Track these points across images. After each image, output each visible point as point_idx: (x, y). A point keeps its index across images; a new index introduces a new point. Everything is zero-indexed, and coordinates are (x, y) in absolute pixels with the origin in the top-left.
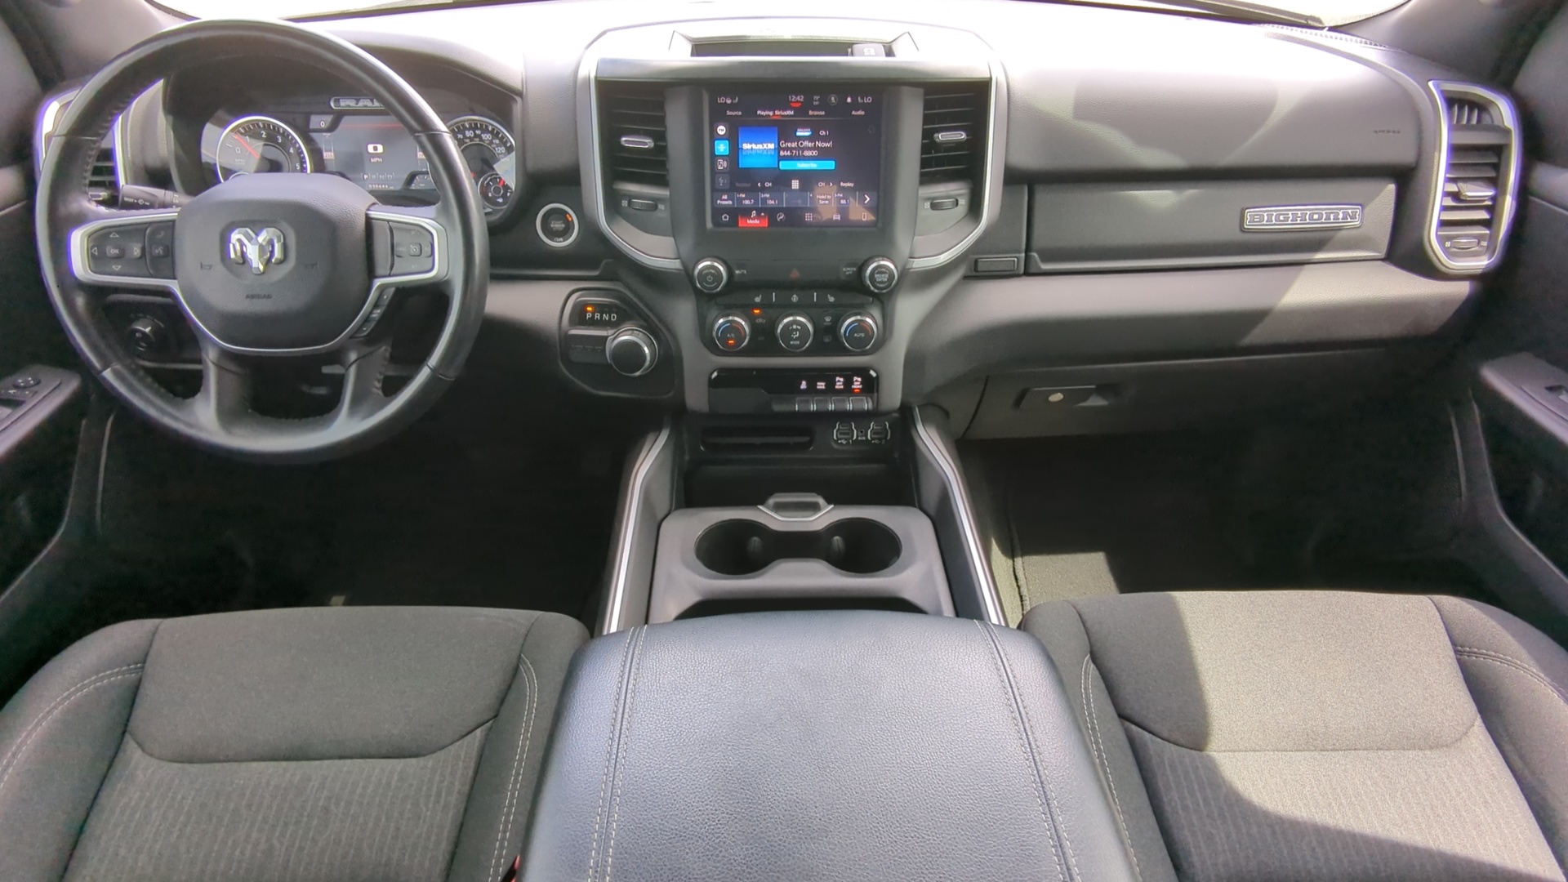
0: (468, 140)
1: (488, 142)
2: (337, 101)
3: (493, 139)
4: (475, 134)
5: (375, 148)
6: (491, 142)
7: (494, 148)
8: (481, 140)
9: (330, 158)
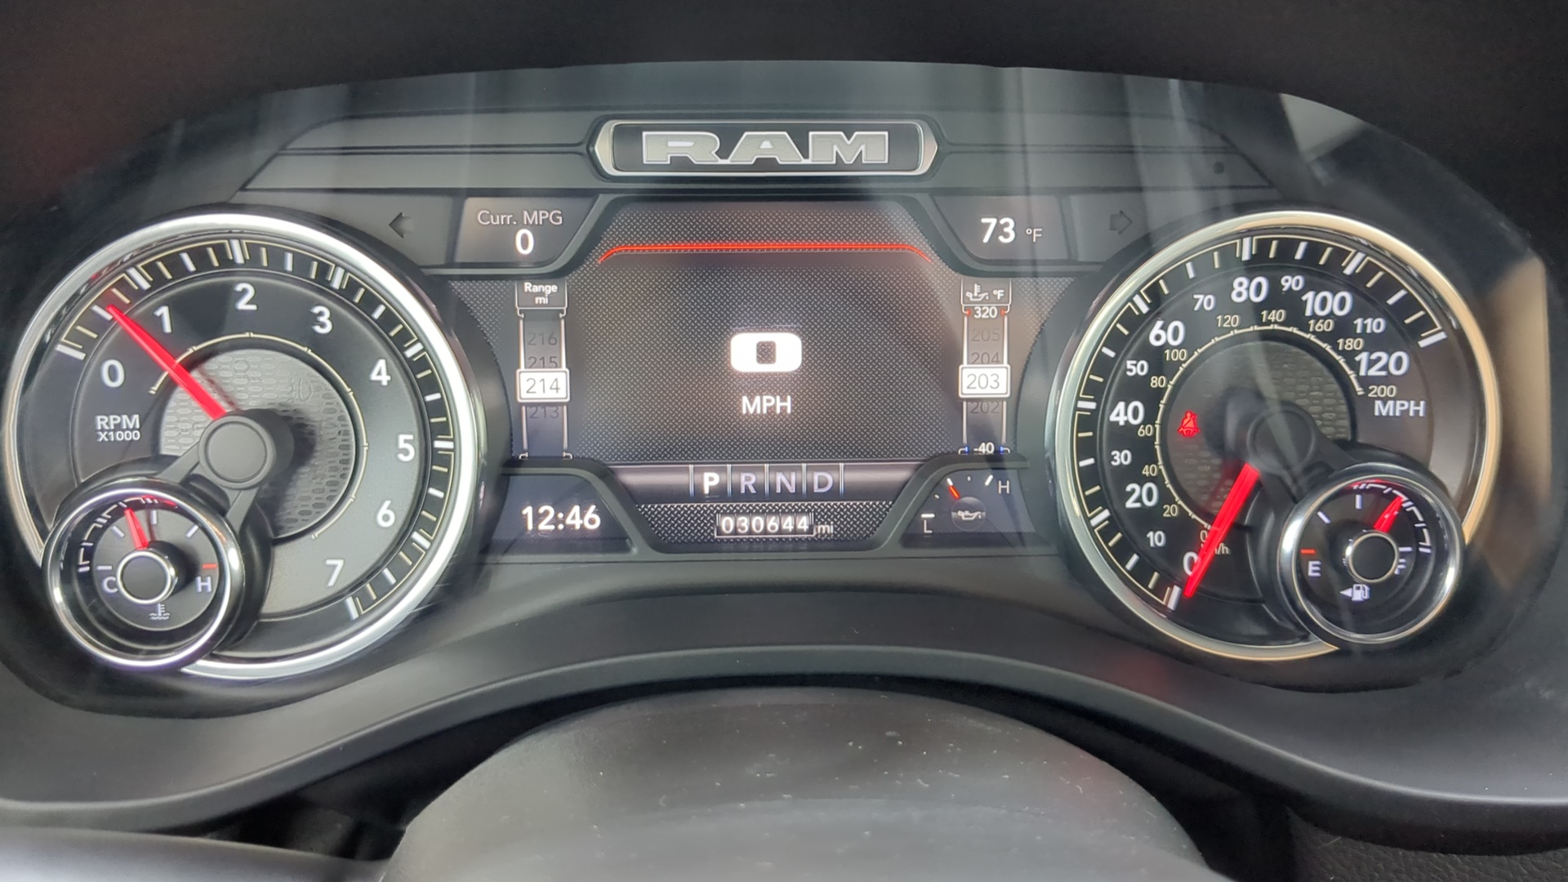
0: (1233, 320)
1: (1327, 326)
2: (628, 138)
3: (1357, 311)
4: (1275, 286)
5: (766, 353)
6: (1343, 327)
7: (1350, 356)
8: (1297, 315)
9: (550, 395)
